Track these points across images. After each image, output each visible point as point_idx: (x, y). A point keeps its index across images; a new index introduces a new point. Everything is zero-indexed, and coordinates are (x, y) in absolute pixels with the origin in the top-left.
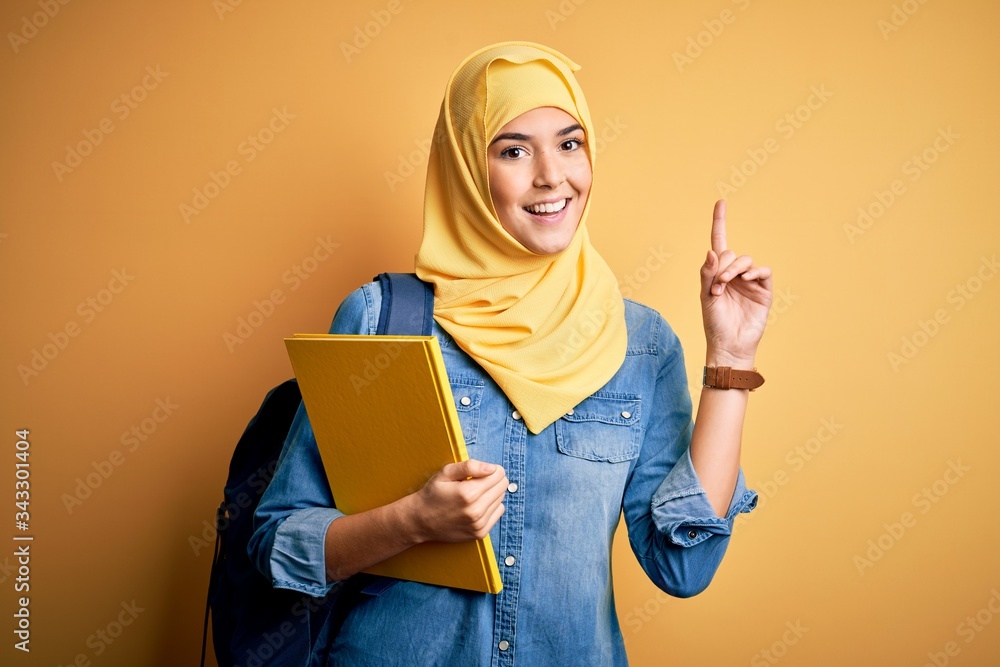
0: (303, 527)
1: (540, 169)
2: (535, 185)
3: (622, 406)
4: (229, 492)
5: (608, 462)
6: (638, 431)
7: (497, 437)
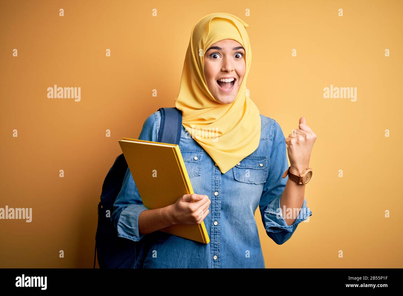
0: (131, 213)
1: (224, 64)
2: (221, 71)
3: (260, 161)
4: (102, 197)
5: (255, 184)
6: (266, 171)
7: (209, 173)
